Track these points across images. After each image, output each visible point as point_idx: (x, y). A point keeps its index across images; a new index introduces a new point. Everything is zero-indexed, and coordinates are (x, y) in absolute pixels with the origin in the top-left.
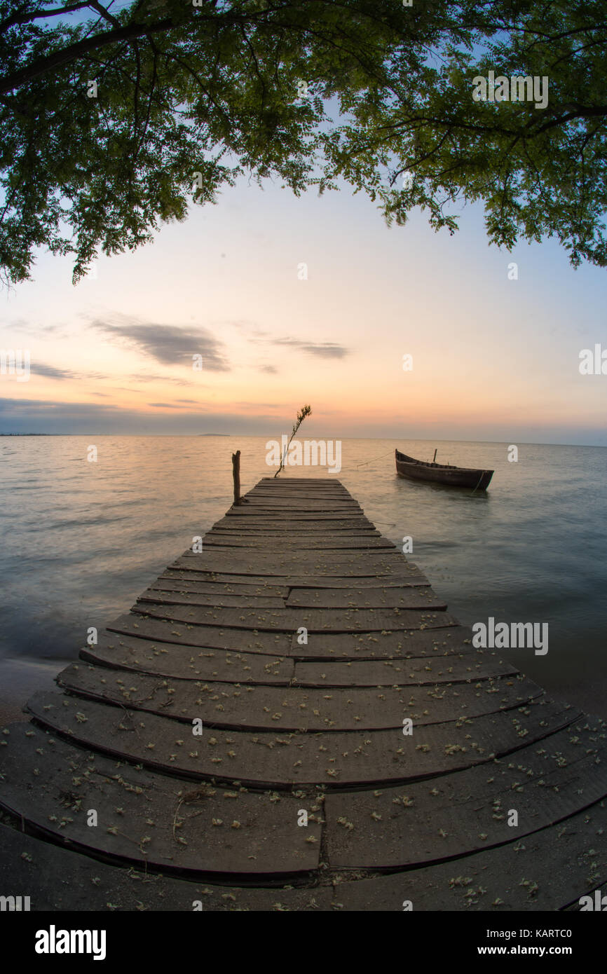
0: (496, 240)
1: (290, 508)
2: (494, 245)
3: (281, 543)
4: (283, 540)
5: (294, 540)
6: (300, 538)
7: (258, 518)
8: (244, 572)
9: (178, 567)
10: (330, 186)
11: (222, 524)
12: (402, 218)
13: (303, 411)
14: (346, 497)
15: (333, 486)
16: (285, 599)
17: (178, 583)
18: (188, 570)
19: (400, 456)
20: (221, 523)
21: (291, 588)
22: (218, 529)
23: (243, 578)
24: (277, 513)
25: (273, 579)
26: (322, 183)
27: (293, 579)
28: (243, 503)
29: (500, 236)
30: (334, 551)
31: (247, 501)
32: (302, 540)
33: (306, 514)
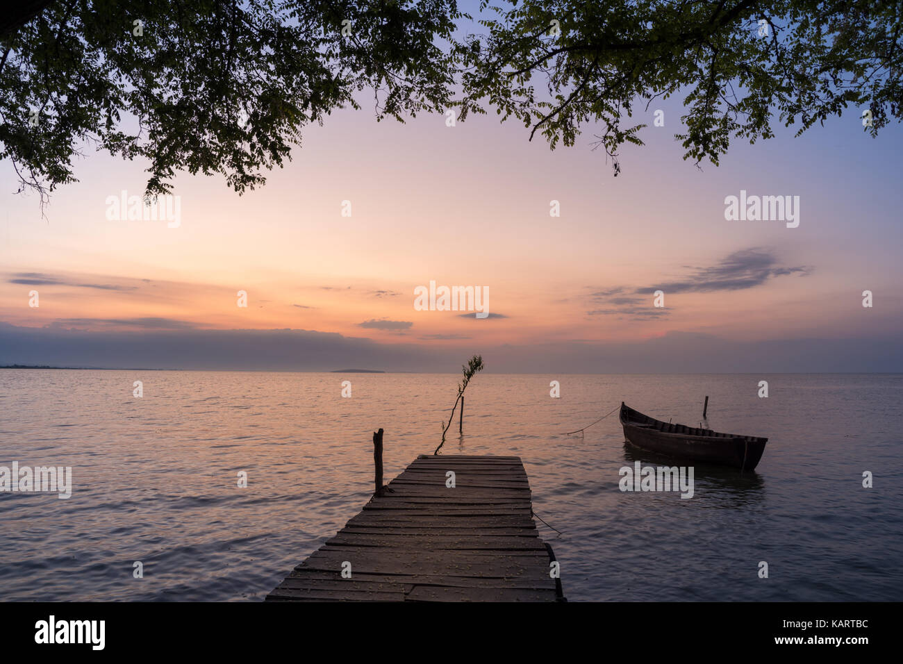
0: (694, 153)
1: (442, 500)
2: (692, 160)
3: (420, 543)
4: (421, 539)
5: (434, 539)
6: (443, 538)
7: (400, 513)
8: (373, 570)
9: (306, 568)
10: (474, 107)
11: (358, 521)
12: (570, 137)
13: (470, 364)
14: (521, 484)
15: (509, 467)
16: (405, 594)
17: (305, 582)
18: (316, 570)
19: (628, 414)
20: (357, 519)
21: (415, 585)
22: (352, 526)
23: (371, 576)
24: (426, 507)
25: (400, 578)
26: (464, 103)
27: (420, 578)
28: (386, 494)
29: (701, 146)
30: (474, 551)
31: (391, 491)
32: (445, 539)
33: (460, 508)
